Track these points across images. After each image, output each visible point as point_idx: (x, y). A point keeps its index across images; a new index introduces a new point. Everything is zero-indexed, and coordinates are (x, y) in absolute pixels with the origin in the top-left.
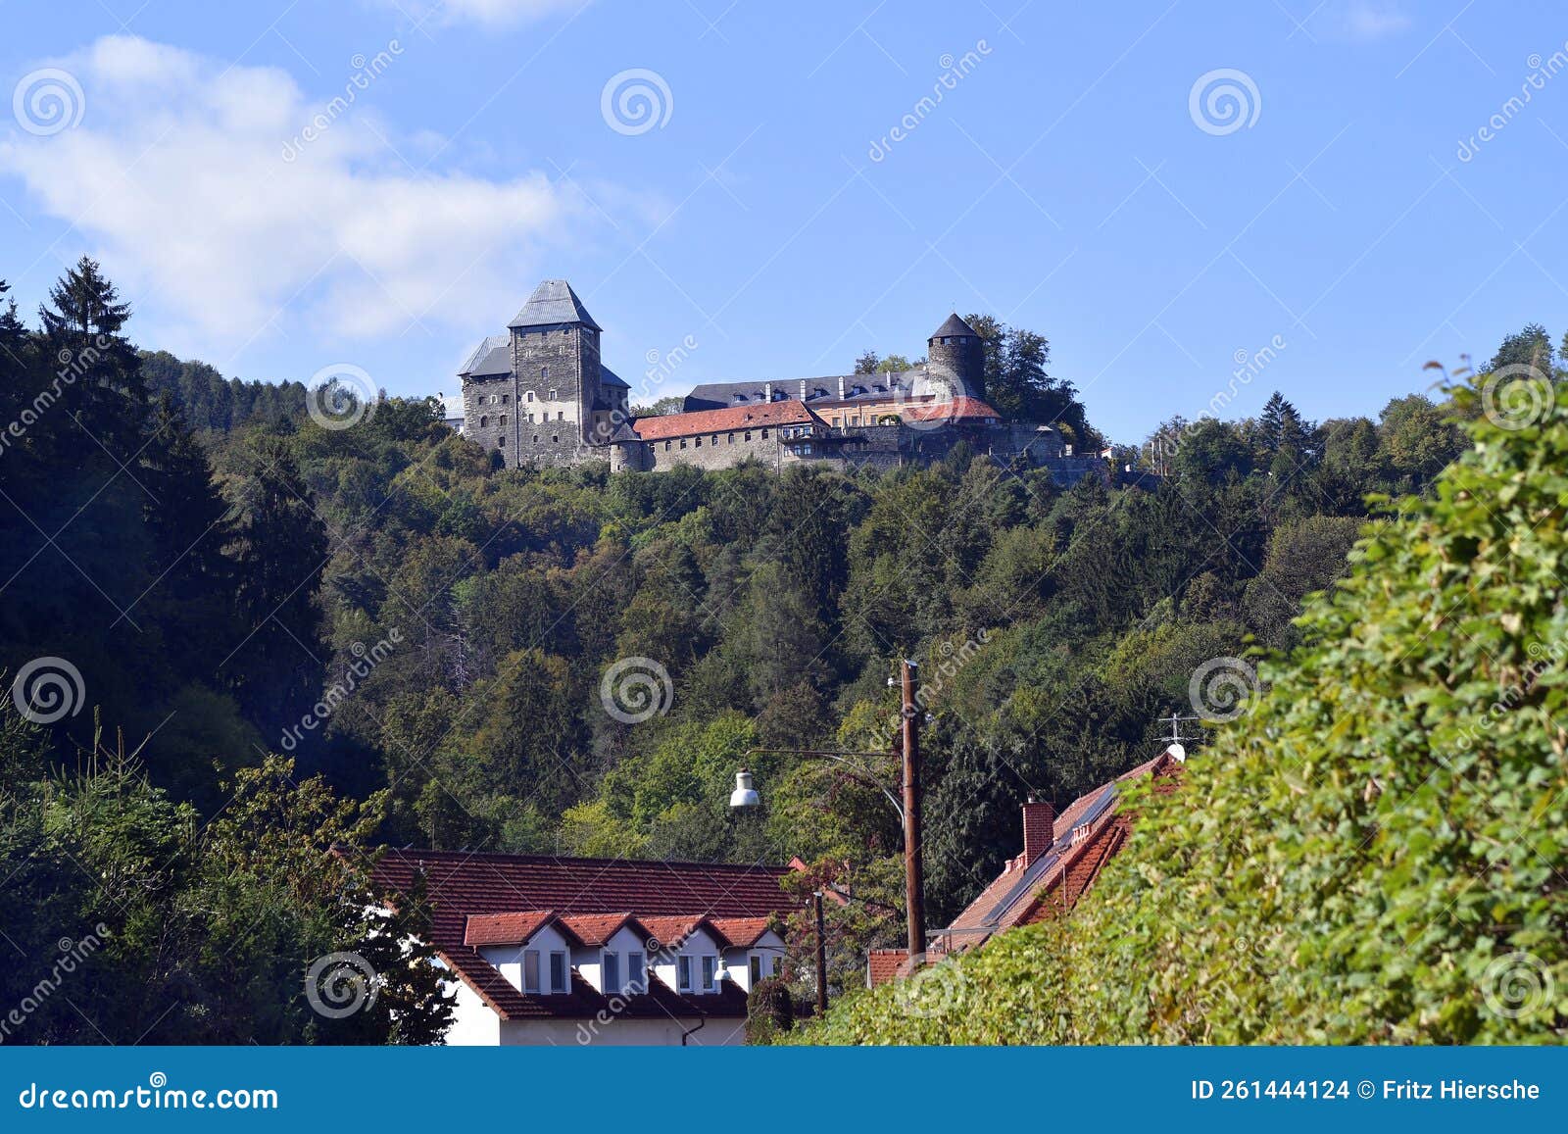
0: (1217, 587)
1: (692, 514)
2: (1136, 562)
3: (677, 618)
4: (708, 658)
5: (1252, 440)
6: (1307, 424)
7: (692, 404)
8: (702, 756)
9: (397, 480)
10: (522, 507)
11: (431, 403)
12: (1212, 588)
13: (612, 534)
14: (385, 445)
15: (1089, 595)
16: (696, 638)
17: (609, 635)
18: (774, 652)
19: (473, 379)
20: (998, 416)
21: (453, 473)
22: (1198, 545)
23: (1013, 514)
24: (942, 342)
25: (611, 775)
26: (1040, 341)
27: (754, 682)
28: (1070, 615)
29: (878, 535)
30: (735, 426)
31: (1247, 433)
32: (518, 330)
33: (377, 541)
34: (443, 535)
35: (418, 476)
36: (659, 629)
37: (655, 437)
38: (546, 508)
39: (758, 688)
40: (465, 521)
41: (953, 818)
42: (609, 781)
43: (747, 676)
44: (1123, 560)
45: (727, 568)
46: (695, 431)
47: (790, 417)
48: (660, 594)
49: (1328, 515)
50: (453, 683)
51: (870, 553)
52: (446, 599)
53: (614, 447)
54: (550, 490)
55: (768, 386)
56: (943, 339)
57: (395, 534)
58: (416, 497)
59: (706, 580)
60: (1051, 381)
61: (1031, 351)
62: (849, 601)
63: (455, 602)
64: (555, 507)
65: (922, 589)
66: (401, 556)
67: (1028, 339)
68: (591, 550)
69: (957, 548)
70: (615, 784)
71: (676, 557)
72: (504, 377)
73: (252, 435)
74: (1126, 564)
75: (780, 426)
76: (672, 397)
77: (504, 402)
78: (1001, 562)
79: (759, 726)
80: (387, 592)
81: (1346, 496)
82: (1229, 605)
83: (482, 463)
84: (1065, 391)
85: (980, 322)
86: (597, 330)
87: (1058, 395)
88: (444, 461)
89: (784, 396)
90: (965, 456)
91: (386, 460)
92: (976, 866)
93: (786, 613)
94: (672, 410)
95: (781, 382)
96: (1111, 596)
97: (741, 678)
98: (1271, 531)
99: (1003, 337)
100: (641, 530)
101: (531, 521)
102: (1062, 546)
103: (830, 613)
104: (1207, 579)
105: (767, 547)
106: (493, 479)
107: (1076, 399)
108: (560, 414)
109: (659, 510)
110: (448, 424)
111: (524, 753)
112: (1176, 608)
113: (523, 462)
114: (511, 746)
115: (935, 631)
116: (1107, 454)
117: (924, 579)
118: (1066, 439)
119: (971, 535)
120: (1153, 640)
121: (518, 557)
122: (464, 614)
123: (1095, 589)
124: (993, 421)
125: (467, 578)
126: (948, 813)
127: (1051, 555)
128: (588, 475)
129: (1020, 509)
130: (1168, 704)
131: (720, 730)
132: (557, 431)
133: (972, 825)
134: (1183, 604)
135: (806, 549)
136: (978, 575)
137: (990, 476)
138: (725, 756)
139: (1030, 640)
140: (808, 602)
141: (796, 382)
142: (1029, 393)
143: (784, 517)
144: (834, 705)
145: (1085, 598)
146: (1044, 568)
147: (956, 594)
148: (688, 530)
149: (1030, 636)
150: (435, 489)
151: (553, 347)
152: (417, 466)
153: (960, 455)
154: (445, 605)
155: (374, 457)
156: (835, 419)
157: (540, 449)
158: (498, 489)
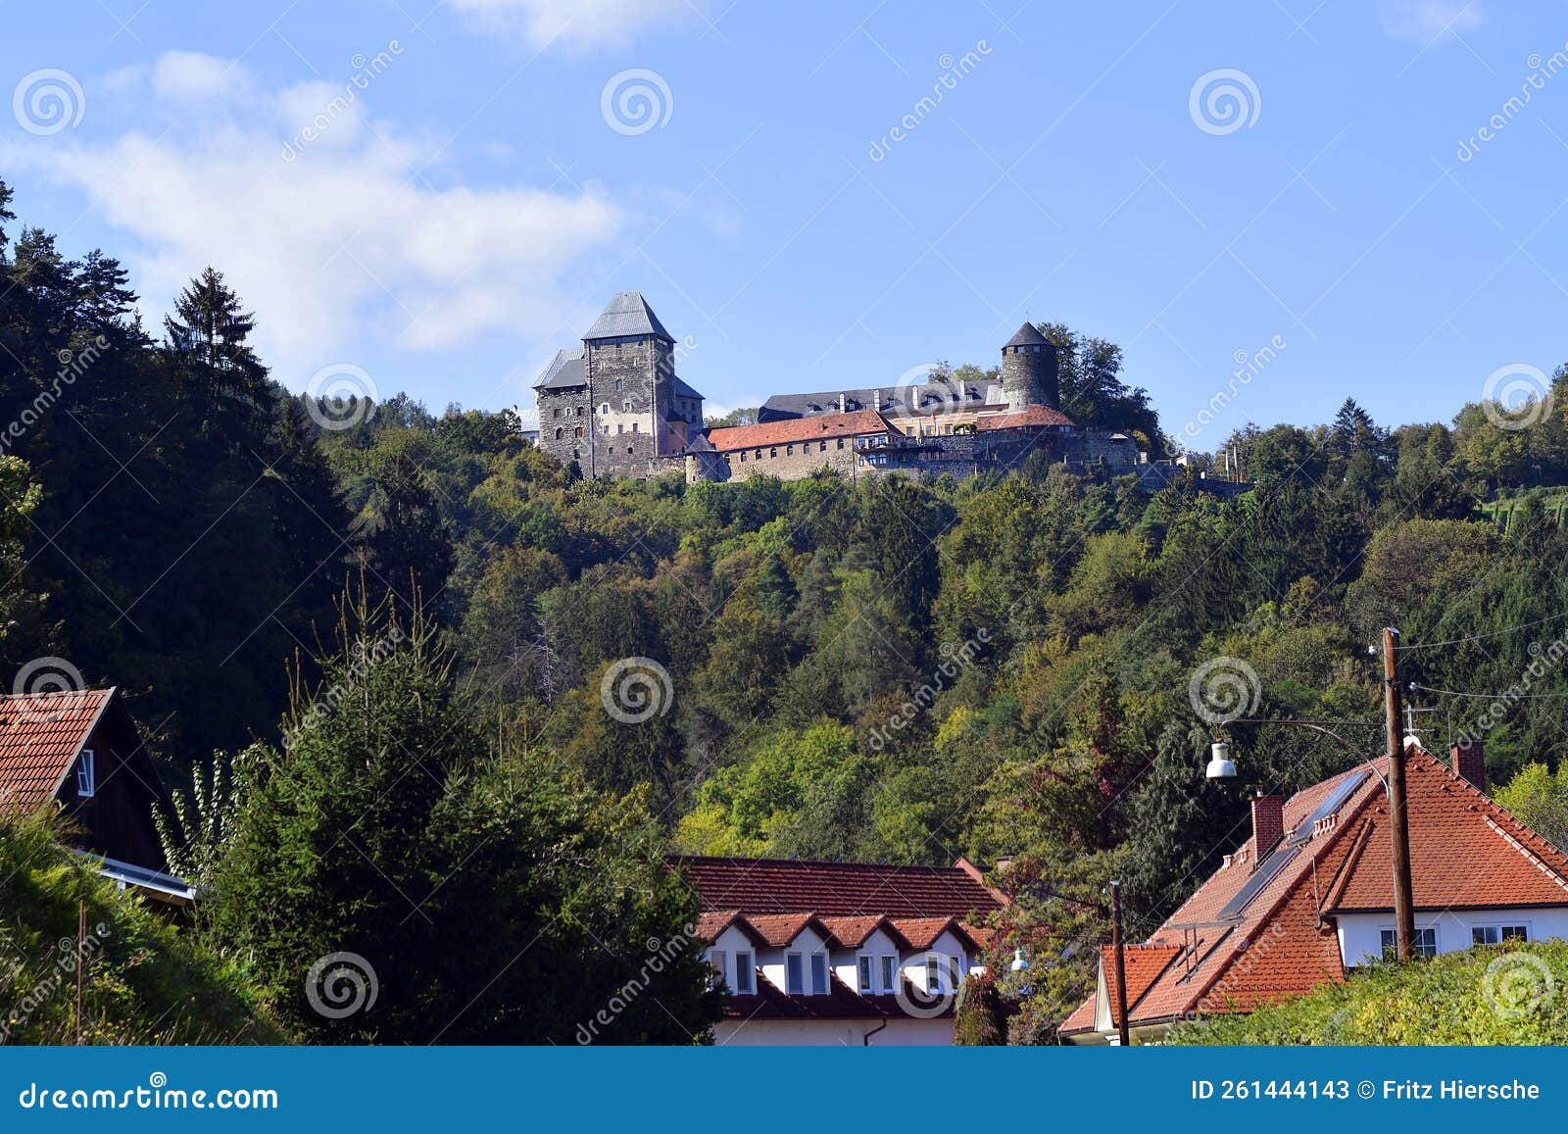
0: (1317, 591)
1: (772, 524)
2: (1234, 566)
3: (769, 626)
4: (802, 666)
5: (1326, 446)
6: (1380, 429)
7: (767, 415)
8: (799, 764)
9: (477, 492)
10: (603, 518)
11: (507, 416)
12: (1311, 592)
13: (692, 544)
14: (462, 458)
15: (1186, 600)
16: (788, 647)
17: (697, 645)
18: (868, 660)
19: (548, 392)
20: (1072, 424)
21: (532, 485)
22: (1296, 549)
23: (1104, 520)
24: (1016, 351)
25: (708, 784)
26: (1113, 349)
27: (848, 689)
28: (1169, 620)
29: (969, 542)
30: (811, 437)
31: (1321, 439)
32: (593, 342)
33: (459, 553)
34: (525, 547)
35: (498, 490)
36: (752, 638)
37: (730, 447)
38: (626, 519)
39: (853, 696)
40: (546, 532)
41: (1162, 814)
42: (707, 790)
43: (841, 684)
44: (1221, 564)
45: (818, 576)
46: (770, 442)
47: (864, 426)
48: (751, 603)
49: (1427, 518)
50: (542, 693)
51: (962, 560)
52: (529, 609)
53: (689, 458)
54: (628, 501)
55: (842, 396)
56: (1016, 347)
57: (476, 546)
58: (496, 509)
59: (798, 588)
60: (1125, 389)
61: (1104, 358)
62: (942, 608)
63: (540, 613)
64: (635, 517)
65: (1015, 595)
66: (483, 567)
67: (1101, 347)
68: (672, 560)
69: (1049, 554)
70: (714, 792)
71: (764, 567)
72: (580, 389)
73: (331, 449)
74: (1224, 568)
75: (855, 436)
76: (745, 407)
77: (579, 414)
78: (1095, 568)
79: (857, 733)
80: (470, 604)
81: (1444, 499)
82: (1328, 609)
83: (559, 475)
84: (1139, 399)
85: (1053, 330)
86: (671, 342)
87: (1132, 404)
88: (523, 473)
89: (858, 406)
90: (1042, 463)
91: (464, 473)
92: (1185, 863)
93: (880, 621)
94: (745, 420)
95: (855, 392)
96: (1210, 602)
97: (835, 686)
98: (1371, 535)
99: (1076, 345)
100: (720, 540)
101: (611, 532)
102: (1155, 552)
103: (922, 620)
104: (1306, 582)
105: (857, 556)
106: (572, 491)
107: (1150, 406)
108: (635, 425)
109: (737, 520)
110: (523, 437)
111: (618, 762)
112: (1277, 612)
113: (600, 473)
114: (605, 755)
115: (1029, 638)
116: (1183, 461)
117: (1018, 586)
118: (1141, 447)
119: (1064, 541)
120: (1256, 644)
121: (600, 568)
122: (549, 624)
123: (1192, 594)
124: (1068, 429)
125: (550, 588)
126: (1156, 810)
127: (1143, 561)
128: (664, 486)
129: (1111, 515)
130: (1278, 707)
131: (818, 738)
132: (632, 442)
133: (1181, 821)
134: (1285, 608)
135: (898, 557)
136: (1071, 582)
137: (1067, 484)
138: (824, 764)
139: (1129, 646)
140: (900, 609)
141: (870, 392)
142: (1103, 401)
143: (873, 525)
144: (930, 712)
145: (1182, 603)
146: (1137, 574)
147: (1050, 601)
148: (767, 540)
149: (1130, 642)
150: (513, 501)
151: (628, 359)
152: (495, 478)
153: (1037, 463)
154: (530, 616)
155: (452, 469)
156: (909, 429)
157: (616, 461)
158: (577, 501)
